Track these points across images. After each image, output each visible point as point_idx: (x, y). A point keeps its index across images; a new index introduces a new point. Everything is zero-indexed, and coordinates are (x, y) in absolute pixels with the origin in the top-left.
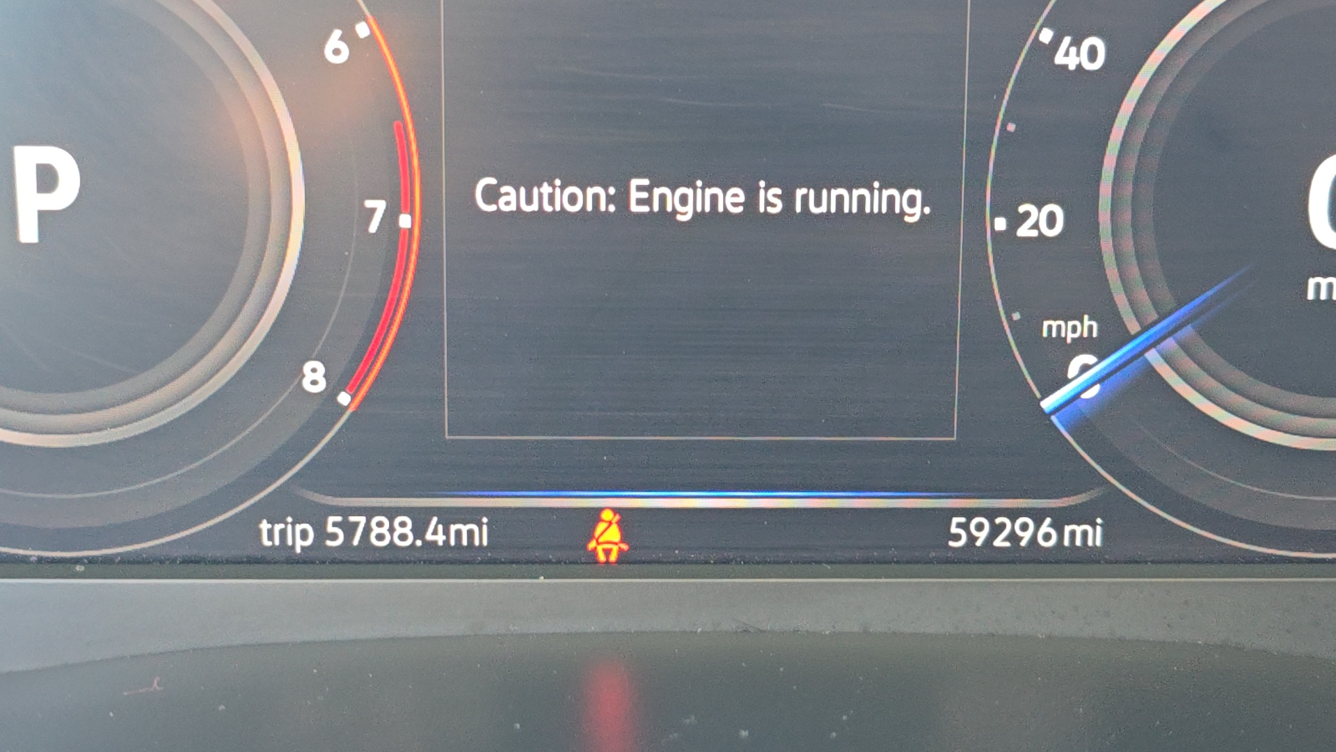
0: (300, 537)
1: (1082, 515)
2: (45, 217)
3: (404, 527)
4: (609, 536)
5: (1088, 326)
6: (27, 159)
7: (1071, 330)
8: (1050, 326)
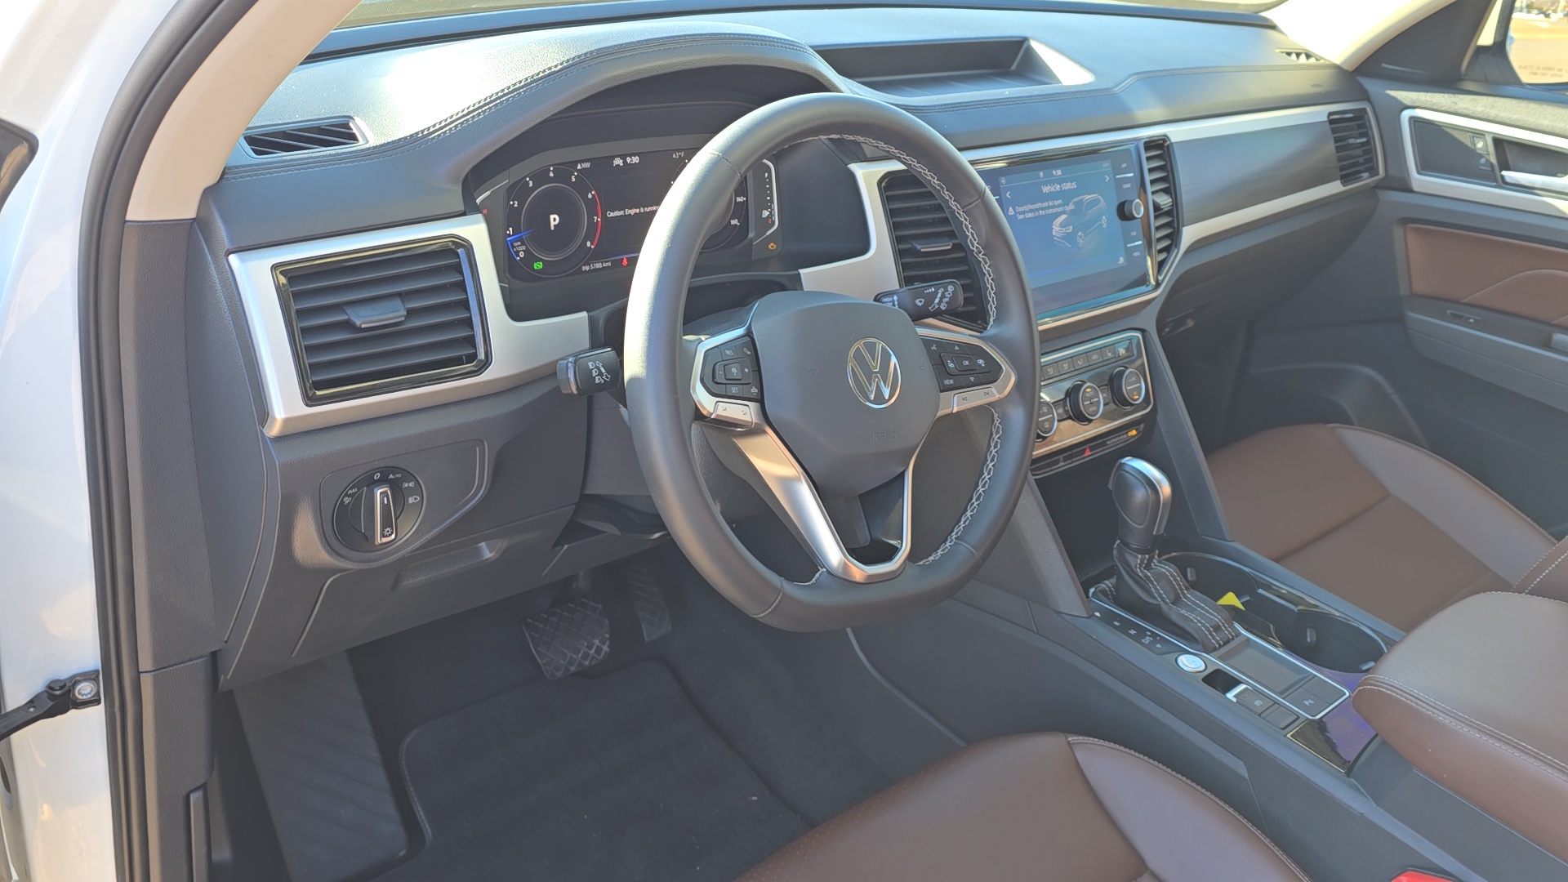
0: (588, 268)
2: (555, 226)
3: (601, 264)
4: (625, 262)
6: (552, 217)
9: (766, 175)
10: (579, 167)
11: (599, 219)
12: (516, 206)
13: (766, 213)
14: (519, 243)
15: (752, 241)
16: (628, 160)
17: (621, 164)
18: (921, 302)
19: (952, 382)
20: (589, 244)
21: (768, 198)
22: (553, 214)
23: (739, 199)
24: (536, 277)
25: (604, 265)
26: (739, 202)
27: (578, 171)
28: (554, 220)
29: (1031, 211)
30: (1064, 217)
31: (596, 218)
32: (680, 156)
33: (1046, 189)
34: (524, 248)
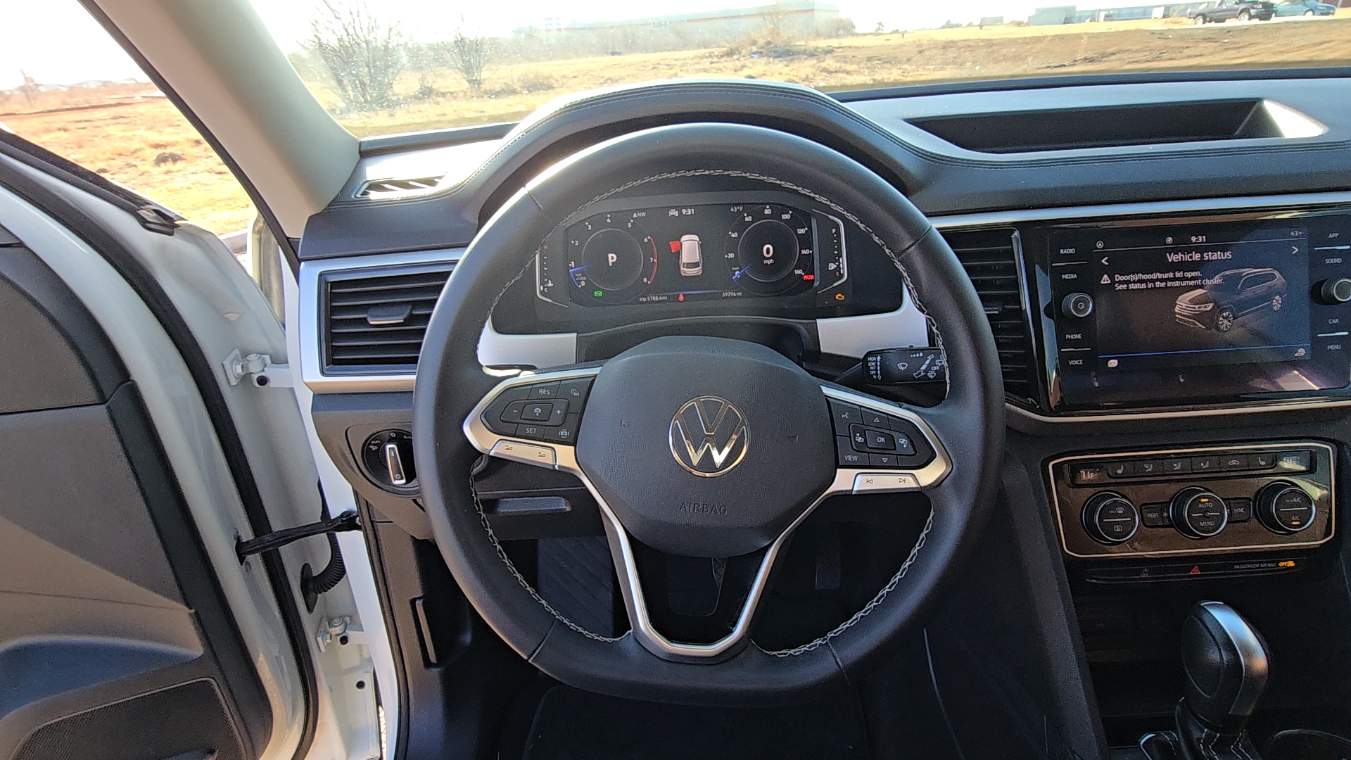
0: (644, 300)
1: (739, 292)
2: (613, 263)
3: (657, 297)
4: (681, 298)
5: (738, 268)
6: (610, 256)
7: (736, 269)
8: (733, 269)
9: (834, 231)
10: (635, 216)
11: (655, 260)
12: (577, 244)
13: (832, 266)
14: (580, 275)
15: (817, 289)
16: (684, 211)
17: (677, 215)
18: (904, 366)
19: (855, 458)
20: (645, 280)
21: (836, 252)
22: (612, 253)
23: (804, 252)
24: (596, 302)
25: (661, 298)
26: (804, 254)
27: (633, 219)
28: (612, 258)
29: (1140, 281)
30: (1200, 291)
31: (652, 259)
32: (738, 210)
33: (1172, 258)
34: (585, 278)
